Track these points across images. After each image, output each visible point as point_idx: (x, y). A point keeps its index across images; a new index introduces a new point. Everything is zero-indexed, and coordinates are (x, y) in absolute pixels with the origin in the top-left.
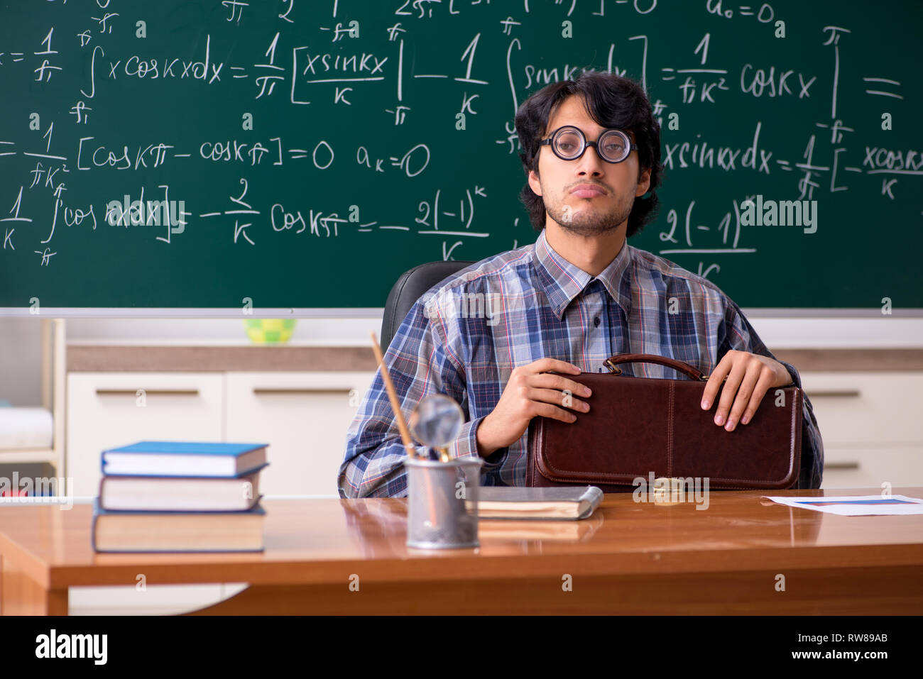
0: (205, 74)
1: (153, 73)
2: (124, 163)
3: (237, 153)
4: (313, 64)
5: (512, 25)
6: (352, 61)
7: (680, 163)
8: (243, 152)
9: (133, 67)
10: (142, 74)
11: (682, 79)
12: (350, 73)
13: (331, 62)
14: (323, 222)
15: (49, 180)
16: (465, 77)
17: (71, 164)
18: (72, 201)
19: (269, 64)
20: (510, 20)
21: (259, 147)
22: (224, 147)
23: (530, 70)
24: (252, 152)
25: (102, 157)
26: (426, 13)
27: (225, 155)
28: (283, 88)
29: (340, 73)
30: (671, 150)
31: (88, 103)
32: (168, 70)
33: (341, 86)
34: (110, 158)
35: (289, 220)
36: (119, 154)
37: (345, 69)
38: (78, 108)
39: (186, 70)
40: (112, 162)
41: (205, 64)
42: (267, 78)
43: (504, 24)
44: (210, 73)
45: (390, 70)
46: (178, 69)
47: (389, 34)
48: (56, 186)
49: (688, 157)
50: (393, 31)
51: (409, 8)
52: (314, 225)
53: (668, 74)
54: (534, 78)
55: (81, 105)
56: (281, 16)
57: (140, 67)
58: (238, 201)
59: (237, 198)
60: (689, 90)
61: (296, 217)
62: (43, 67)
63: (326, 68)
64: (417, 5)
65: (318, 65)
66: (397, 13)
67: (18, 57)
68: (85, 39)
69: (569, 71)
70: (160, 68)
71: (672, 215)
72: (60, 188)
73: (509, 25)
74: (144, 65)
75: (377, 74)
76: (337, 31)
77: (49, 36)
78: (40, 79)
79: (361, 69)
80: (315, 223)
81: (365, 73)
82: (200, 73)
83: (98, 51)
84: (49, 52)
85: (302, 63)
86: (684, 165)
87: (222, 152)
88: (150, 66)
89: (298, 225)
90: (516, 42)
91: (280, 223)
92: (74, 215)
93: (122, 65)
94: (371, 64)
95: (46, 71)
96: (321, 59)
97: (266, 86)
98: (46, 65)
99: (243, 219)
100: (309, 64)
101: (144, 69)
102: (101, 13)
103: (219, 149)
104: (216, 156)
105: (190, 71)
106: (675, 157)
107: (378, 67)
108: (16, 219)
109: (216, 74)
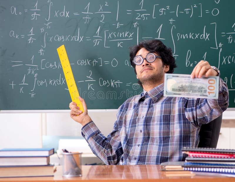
0: (78, 39)
1: (63, 39)
2: (55, 67)
3: (88, 63)
4: (111, 35)
5: (173, 21)
6: (123, 34)
7: (228, 62)
8: (90, 62)
9: (57, 38)
10: (59, 40)
11: (228, 36)
12: (122, 38)
13: (116, 35)
14: (115, 83)
15: (33, 72)
16: (158, 38)
17: (39, 67)
18: (40, 78)
19: (97, 36)
20: (172, 20)
21: (95, 61)
22: (85, 61)
23: (179, 35)
24: (93, 63)
25: (48, 65)
26: (145, 18)
27: (85, 63)
28: (102, 43)
29: (119, 38)
30: (225, 58)
31: (44, 49)
32: (67, 39)
33: (120, 42)
34: (51, 65)
35: (105, 83)
36: (53, 64)
37: (120, 36)
38: (41, 51)
39: (72, 38)
40: (51, 66)
41: (78, 36)
42: (97, 40)
43: (170, 21)
44: (80, 39)
45: (134, 36)
46: (70, 38)
47: (134, 25)
48: (35, 74)
49: (230, 60)
50: (135, 24)
51: (140, 17)
52: (112, 84)
53: (223, 34)
54: (180, 37)
55: (42, 50)
56: (100, 21)
57: (59, 38)
58: (89, 77)
59: (89, 76)
60: (230, 39)
61: (107, 82)
62: (30, 39)
63: (115, 36)
64: (142, 16)
65: (112, 36)
66: (136, 19)
67: (23, 36)
68: (42, 30)
69: (191, 35)
70: (65, 38)
71: (226, 79)
72: (36, 75)
73: (171, 21)
74: (60, 37)
75: (131, 38)
76: (118, 25)
77: (32, 30)
78: (30, 43)
79: (126, 36)
80: (113, 83)
81: (127, 37)
82: (77, 39)
83: (46, 34)
84: (32, 34)
85: (107, 35)
86: (229, 63)
87: (84, 63)
88: (62, 38)
89: (108, 84)
90: (174, 26)
91: (102, 84)
92: (40, 82)
93: (54, 38)
94: (129, 35)
95: (31, 40)
96: (113, 34)
97: (97, 43)
98: (31, 38)
99: (91, 83)
100: (109, 35)
101: (60, 38)
102: (47, 22)
103: (83, 62)
104: (82, 64)
105: (73, 39)
106: (226, 60)
107: (131, 35)
108: (23, 84)
109: (81, 39)
